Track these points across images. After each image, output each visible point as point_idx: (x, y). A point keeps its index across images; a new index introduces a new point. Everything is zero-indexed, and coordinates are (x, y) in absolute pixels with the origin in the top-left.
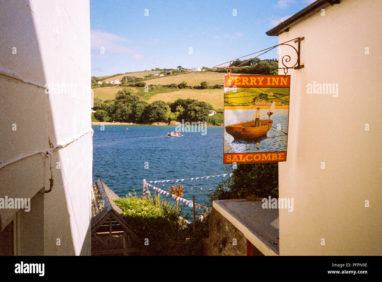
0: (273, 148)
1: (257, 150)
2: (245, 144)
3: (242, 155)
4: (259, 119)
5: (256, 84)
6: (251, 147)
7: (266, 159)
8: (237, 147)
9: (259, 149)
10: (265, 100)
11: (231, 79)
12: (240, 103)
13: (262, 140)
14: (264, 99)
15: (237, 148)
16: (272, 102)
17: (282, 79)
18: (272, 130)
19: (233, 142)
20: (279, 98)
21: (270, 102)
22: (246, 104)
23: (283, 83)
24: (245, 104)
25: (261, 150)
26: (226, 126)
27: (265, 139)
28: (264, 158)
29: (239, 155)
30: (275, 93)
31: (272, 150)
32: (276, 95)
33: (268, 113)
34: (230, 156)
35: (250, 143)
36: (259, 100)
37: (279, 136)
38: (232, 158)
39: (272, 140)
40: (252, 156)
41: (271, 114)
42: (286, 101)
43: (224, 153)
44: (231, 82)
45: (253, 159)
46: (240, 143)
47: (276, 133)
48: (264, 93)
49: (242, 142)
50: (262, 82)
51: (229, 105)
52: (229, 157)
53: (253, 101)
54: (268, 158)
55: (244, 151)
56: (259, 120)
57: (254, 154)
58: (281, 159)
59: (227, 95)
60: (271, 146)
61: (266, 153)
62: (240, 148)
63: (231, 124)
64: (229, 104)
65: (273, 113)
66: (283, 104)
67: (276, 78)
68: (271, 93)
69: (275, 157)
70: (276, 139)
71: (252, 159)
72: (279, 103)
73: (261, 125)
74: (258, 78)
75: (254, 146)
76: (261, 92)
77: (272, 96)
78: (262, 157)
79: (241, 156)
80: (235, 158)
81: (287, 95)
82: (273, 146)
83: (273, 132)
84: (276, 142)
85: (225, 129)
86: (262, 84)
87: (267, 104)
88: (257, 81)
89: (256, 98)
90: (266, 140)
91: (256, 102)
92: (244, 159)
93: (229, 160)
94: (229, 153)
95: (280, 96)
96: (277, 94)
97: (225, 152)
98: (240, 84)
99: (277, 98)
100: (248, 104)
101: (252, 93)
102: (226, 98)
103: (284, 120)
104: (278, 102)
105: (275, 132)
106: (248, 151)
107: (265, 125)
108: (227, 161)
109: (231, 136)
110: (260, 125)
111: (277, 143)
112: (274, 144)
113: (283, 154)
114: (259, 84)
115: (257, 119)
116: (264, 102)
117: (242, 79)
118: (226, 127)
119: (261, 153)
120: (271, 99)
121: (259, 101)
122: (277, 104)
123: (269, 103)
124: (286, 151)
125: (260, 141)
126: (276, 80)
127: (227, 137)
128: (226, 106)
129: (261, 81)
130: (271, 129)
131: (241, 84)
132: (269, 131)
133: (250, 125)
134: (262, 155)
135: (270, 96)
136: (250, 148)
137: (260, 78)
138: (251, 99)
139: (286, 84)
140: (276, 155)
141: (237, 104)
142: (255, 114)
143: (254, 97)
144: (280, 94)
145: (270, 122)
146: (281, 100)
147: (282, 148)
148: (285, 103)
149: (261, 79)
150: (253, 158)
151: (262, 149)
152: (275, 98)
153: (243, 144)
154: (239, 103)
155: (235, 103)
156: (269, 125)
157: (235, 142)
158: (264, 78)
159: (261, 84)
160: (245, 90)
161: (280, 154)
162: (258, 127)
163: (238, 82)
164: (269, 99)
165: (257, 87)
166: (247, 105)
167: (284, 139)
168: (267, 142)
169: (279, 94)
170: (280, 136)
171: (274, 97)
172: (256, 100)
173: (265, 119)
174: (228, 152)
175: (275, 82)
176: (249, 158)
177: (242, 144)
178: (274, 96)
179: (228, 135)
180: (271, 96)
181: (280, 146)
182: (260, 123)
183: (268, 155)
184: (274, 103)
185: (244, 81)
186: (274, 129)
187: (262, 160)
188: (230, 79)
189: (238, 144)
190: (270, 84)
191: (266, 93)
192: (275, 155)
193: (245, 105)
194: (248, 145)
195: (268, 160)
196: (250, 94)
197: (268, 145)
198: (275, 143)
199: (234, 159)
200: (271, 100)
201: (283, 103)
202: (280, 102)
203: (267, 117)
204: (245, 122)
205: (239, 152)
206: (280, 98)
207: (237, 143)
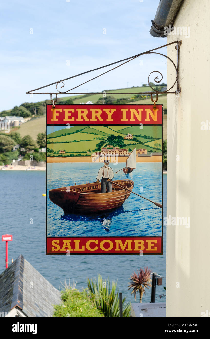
0: (136, 230)
1: (106, 232)
2: (83, 222)
3: (80, 241)
4: (108, 178)
5: (101, 119)
6: (95, 227)
7: (123, 249)
8: (70, 226)
9: (110, 231)
10: (118, 147)
11: (57, 112)
12: (75, 152)
13: (115, 216)
14: (116, 144)
15: (70, 228)
16: (130, 150)
17: (148, 111)
18: (132, 198)
19: (63, 218)
20: (143, 144)
21: (127, 149)
22: (85, 154)
23: (150, 117)
24: (82, 154)
25: (113, 233)
26: (50, 190)
27: (119, 214)
28: (120, 247)
29: (74, 241)
30: (136, 136)
31: (133, 233)
32: (138, 138)
33: (124, 169)
34: (58, 242)
35: (93, 221)
36: (108, 146)
37: (146, 209)
38: (61, 245)
39: (132, 215)
40: (96, 242)
41: (129, 170)
42: (157, 149)
43: (48, 236)
44: (57, 117)
45: (99, 248)
46: (75, 219)
47: (141, 204)
48: (116, 135)
49: (79, 218)
50: (113, 117)
51: (55, 155)
52: (56, 243)
53: (97, 148)
54: (127, 247)
55: (82, 234)
56: (108, 180)
57: (100, 239)
58: (153, 250)
59: (50, 138)
60: (132, 227)
61: (124, 239)
62: (75, 228)
63: (60, 187)
64: (55, 153)
65: (133, 169)
66: (152, 154)
67: (137, 110)
68: (129, 135)
69: (140, 245)
70: (140, 214)
71: (97, 248)
72: (144, 152)
73: (113, 189)
74: (104, 110)
75: (100, 226)
76: (112, 133)
77: (131, 140)
78: (115, 244)
79: (77, 242)
80: (67, 245)
81: (159, 139)
82: (137, 226)
83: (135, 202)
84: (141, 220)
85: (48, 195)
86: (112, 120)
87: (123, 153)
88: (104, 115)
89: (102, 143)
90: (121, 215)
91: (102, 150)
92: (83, 247)
93: (56, 248)
94: (56, 236)
95: (147, 140)
96: (140, 136)
97: (49, 234)
98: (73, 119)
99: (141, 143)
100: (89, 154)
101: (95, 134)
102: (50, 143)
103: (154, 182)
104: (141, 150)
105: (138, 202)
106: (90, 234)
107: (119, 189)
108: (53, 249)
109: (58, 207)
110: (111, 189)
111: (143, 221)
112: (137, 223)
113: (156, 242)
114: (107, 120)
115: (105, 180)
116: (117, 149)
117: (76, 112)
118: (50, 192)
119: (113, 239)
120: (130, 144)
121: (108, 148)
122: (141, 153)
123: (125, 151)
124: (161, 236)
125: (112, 217)
126: (138, 112)
127: (52, 208)
128: (49, 156)
129: (110, 115)
130: (131, 196)
131: (75, 119)
132: (126, 201)
133: (93, 190)
134: (116, 241)
135: (127, 140)
136: (93, 228)
137: (109, 109)
138: (93, 145)
139: (155, 119)
140: (142, 242)
141: (69, 154)
142: (101, 170)
143: (99, 142)
144: (145, 137)
145: (129, 185)
146: (147, 146)
147: (153, 230)
148: (155, 152)
149: (110, 112)
150: (98, 245)
151: (115, 231)
152: (137, 143)
153: (81, 221)
154: (72, 152)
155: (64, 151)
156: (126, 190)
157: (65, 218)
158: (115, 110)
159: (110, 119)
160: (82, 130)
161: (149, 242)
162: (107, 192)
163: (70, 117)
164: (125, 145)
165: (104, 125)
166: (86, 156)
167: (156, 215)
168: (124, 219)
169: (143, 137)
170: (149, 209)
171: (135, 142)
172: (102, 147)
173: (119, 180)
174: (53, 235)
175: (135, 117)
176: (92, 245)
177: (79, 222)
178: (135, 139)
179: (54, 205)
180: (129, 140)
181: (149, 227)
182: (111, 186)
183: (127, 241)
184: (135, 152)
185: (80, 114)
186: (135, 196)
187: (116, 250)
188: (55, 112)
189: (71, 222)
190: (127, 120)
191: (121, 135)
192: (140, 243)
193: (83, 156)
194: (89, 223)
195: (127, 250)
196: (92, 137)
197: (127, 225)
198: (140, 222)
199: (64, 246)
200: (130, 147)
201: (151, 151)
202: (146, 150)
203: (122, 176)
204: (83, 183)
205: (74, 235)
206: (145, 144)
207: (70, 220)
